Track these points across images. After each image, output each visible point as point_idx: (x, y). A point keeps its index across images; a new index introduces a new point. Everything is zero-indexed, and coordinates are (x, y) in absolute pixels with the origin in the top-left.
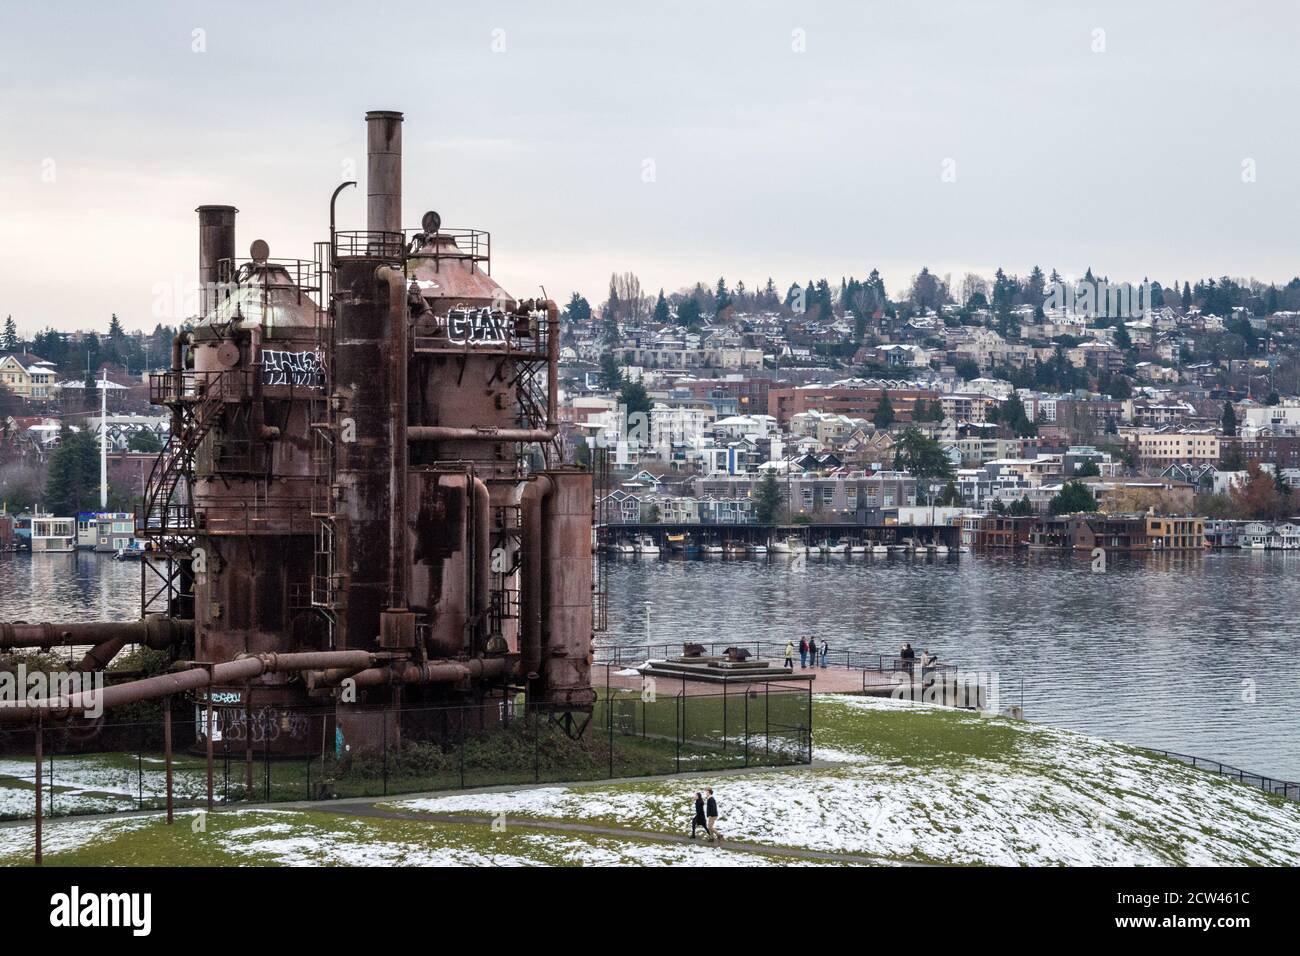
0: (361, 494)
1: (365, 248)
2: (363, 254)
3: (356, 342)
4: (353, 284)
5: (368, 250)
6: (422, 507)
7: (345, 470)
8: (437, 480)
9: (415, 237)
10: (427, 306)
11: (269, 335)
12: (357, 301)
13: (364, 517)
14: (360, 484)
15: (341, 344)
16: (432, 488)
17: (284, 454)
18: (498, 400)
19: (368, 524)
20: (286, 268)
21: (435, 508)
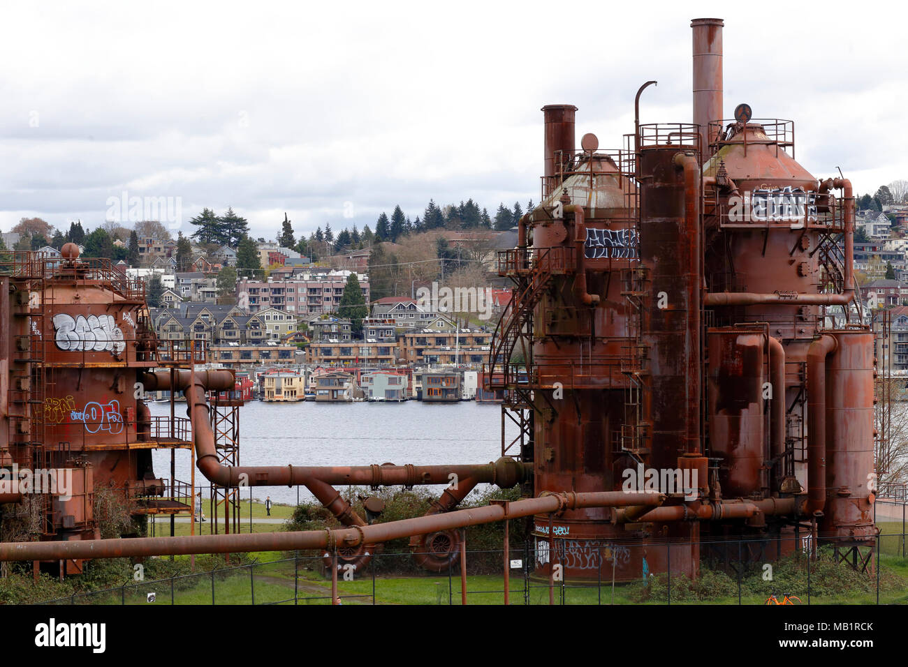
0: (662, 352)
1: (667, 138)
2: (664, 143)
3: (657, 220)
4: (654, 170)
5: (669, 140)
6: (722, 363)
7: (649, 332)
8: (735, 341)
9: (728, 127)
10: (734, 187)
11: (593, 216)
12: (658, 185)
13: (664, 374)
14: (661, 344)
15: (645, 222)
16: (730, 346)
17: (606, 319)
18: (799, 268)
19: (668, 379)
20: (612, 157)
21: (733, 364)
